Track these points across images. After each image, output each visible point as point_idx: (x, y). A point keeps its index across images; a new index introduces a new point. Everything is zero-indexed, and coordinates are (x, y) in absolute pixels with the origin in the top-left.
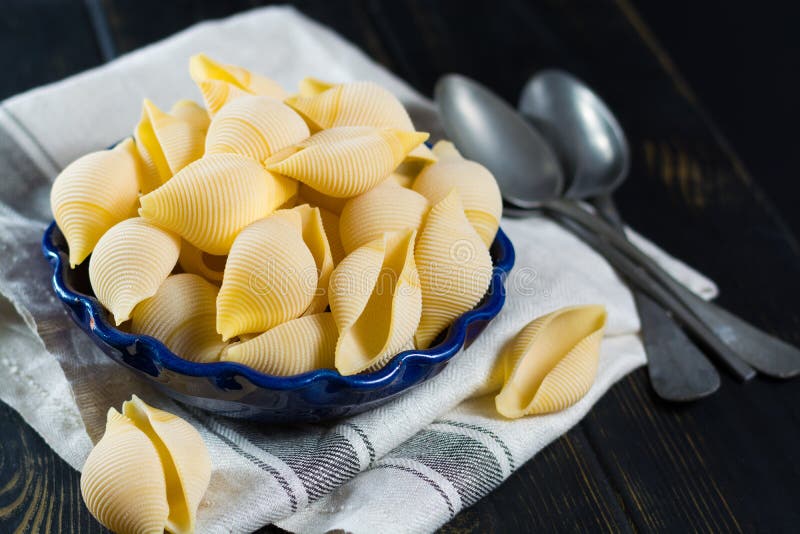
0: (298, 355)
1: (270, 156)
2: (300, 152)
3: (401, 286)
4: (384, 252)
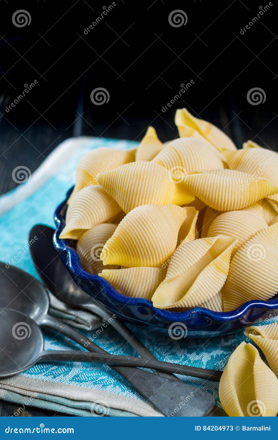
0: (140, 287)
3: (209, 267)
4: (212, 245)
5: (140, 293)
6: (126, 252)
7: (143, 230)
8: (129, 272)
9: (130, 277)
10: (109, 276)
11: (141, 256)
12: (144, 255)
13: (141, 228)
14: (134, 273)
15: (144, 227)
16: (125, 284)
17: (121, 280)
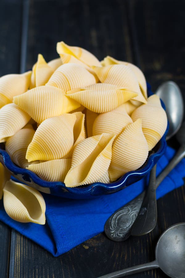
0: (55, 174)
1: (70, 90)
2: (82, 92)
3: (99, 157)
4: (99, 142)
5: (56, 178)
6: (43, 152)
7: (52, 137)
8: (46, 165)
9: (48, 168)
10: (34, 169)
11: (53, 153)
12: (55, 153)
13: (51, 136)
14: (50, 165)
15: (53, 135)
16: (45, 173)
17: (42, 170)
